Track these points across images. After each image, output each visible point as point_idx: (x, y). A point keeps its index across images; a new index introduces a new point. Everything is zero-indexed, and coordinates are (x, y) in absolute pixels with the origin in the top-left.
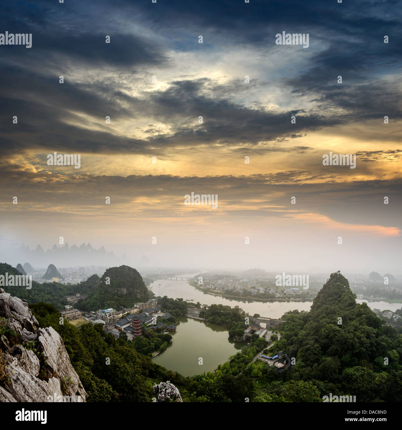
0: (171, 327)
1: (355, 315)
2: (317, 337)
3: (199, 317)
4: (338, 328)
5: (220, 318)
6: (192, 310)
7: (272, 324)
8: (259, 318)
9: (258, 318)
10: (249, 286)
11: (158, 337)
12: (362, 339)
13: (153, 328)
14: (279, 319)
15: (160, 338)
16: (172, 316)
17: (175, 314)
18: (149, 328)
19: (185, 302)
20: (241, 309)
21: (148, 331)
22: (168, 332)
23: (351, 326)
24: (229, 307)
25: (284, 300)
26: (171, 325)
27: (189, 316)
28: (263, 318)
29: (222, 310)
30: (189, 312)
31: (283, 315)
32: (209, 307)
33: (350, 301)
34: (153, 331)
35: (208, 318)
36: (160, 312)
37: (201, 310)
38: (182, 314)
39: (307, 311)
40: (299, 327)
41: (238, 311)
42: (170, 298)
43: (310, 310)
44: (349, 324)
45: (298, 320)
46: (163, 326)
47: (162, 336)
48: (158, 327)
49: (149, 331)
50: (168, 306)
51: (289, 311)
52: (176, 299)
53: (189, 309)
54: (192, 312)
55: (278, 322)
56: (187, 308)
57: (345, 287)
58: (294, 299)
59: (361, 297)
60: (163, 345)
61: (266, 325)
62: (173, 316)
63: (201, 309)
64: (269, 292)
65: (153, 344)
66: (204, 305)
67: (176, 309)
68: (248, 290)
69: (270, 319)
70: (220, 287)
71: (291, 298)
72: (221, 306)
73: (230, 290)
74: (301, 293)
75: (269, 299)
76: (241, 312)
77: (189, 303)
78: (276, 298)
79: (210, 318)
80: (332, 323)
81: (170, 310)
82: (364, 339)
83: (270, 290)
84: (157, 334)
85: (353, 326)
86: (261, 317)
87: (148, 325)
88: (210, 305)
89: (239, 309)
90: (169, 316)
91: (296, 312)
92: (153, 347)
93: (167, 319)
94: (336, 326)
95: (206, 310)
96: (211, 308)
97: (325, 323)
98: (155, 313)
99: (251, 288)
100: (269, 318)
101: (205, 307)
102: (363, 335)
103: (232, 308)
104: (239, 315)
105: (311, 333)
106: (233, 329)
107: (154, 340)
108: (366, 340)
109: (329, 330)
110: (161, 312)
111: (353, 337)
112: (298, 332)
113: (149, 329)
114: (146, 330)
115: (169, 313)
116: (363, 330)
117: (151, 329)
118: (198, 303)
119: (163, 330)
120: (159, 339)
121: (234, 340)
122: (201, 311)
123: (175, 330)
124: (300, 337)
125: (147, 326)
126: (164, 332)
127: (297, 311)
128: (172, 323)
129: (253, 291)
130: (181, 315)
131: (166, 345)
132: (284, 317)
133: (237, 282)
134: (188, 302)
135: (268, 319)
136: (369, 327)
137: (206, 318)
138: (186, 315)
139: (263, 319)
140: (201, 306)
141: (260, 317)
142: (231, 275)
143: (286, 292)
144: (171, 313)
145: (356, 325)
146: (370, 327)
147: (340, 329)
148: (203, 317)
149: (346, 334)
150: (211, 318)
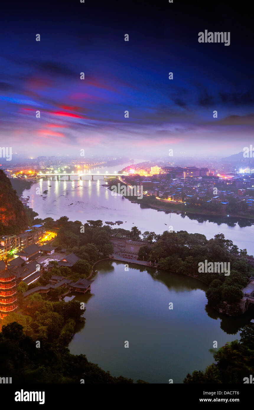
0: (80, 284)
3: (139, 259)
5: (183, 260)
6: (123, 245)
11: (55, 311)
13: (40, 290)
15: (58, 312)
16: (80, 260)
17: (87, 254)
18: (32, 291)
19: (107, 228)
20: (228, 241)
21: (30, 298)
22: (73, 297)
24: (203, 237)
26: (80, 281)
27: (116, 257)
29: (188, 243)
30: (116, 249)
32: (159, 237)
34: (40, 296)
35: (157, 262)
36: (53, 252)
37: (142, 243)
38: (102, 254)
41: (222, 246)
42: (74, 221)
46: (63, 282)
47: (62, 307)
48: (52, 286)
49: (33, 298)
50: (70, 238)
52: (87, 222)
53: (116, 242)
54: (123, 248)
56: (112, 241)
60: (65, 327)
62: (84, 260)
63: (141, 241)
65: (44, 328)
66: (147, 233)
67: (89, 244)
70: (176, 193)
72: (183, 234)
73: (198, 198)
77: (115, 229)
79: (163, 261)
81: (76, 248)
84: (52, 303)
87: (28, 284)
88: (160, 232)
89: (225, 241)
90: (74, 260)
92: (45, 334)
93: (69, 267)
95: (151, 243)
96: (164, 240)
98: (42, 255)
101: (150, 238)
103: (208, 239)
104: (225, 255)
106: (216, 286)
107: (47, 318)
110: (55, 251)
113: (32, 294)
114: (25, 295)
115: (74, 253)
117: (36, 292)
118: (135, 229)
119: (62, 293)
120: (56, 314)
121: (221, 311)
122: (143, 246)
123: (89, 291)
125: (27, 288)
126: (65, 296)
128: (82, 275)
130: (99, 255)
131: (73, 327)
133: (211, 182)
134: (113, 227)
137: (153, 261)
138: (110, 256)
140: (140, 236)
142: (198, 167)
144: (77, 253)
148: (146, 259)
150: (165, 261)
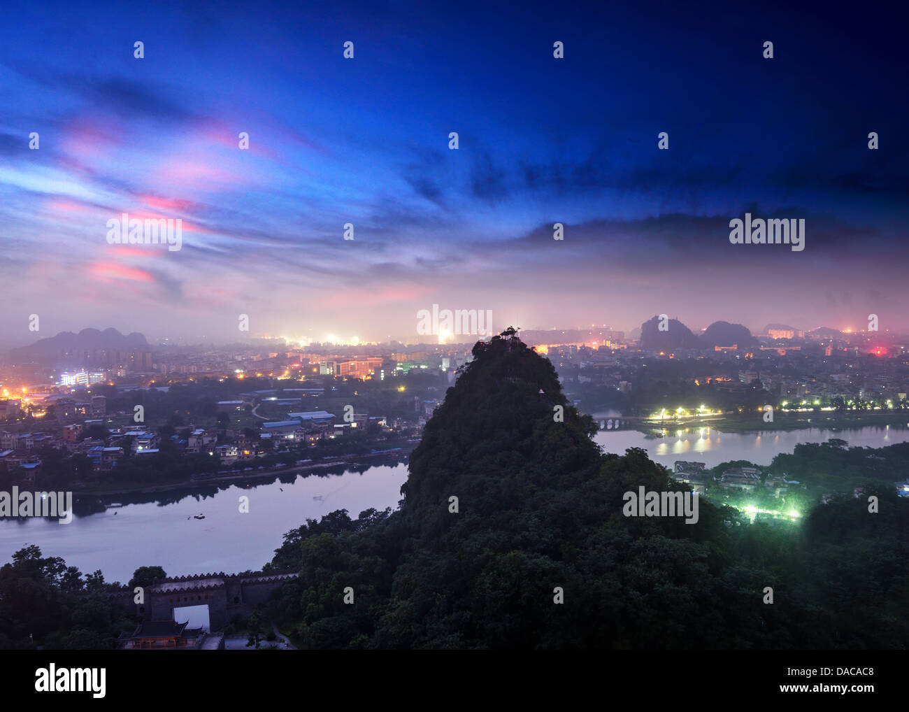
1: (604, 502)
2: (468, 614)
4: (548, 562)
7: (236, 600)
8: (165, 587)
9: (158, 590)
10: (71, 427)
12: (659, 589)
14: (267, 569)
23: (599, 546)
25: (266, 474)
28: (183, 580)
31: (280, 546)
33: (575, 448)
39: (389, 509)
40: (371, 588)
43: (400, 502)
44: (590, 539)
45: (356, 557)
51: (306, 523)
55: (264, 582)
57: (542, 392)
58: (315, 461)
59: (614, 420)
61: (211, 614)
64: (187, 444)
68: (70, 448)
69: (222, 575)
71: (298, 463)
74: (341, 433)
75: (192, 480)
76: (58, 577)
78: (226, 468)
80: (514, 547)
82: (666, 587)
83: (187, 434)
85: (606, 546)
86: (176, 580)
91: (337, 520)
94: (537, 557)
97: (487, 552)
99: (81, 438)
100: (215, 576)
102: (655, 573)
105: (438, 603)
108: (676, 588)
109: (514, 574)
111: (620, 586)
112: (371, 608)
116: (653, 554)
124: (393, 630)
127: (344, 516)
129: (96, 448)
132: (284, 554)
135: (213, 583)
136: (673, 538)
139: (186, 586)
141: (170, 580)
143: (267, 436)
145: (616, 538)
146: (676, 540)
147: (559, 564)
149: (591, 581)
